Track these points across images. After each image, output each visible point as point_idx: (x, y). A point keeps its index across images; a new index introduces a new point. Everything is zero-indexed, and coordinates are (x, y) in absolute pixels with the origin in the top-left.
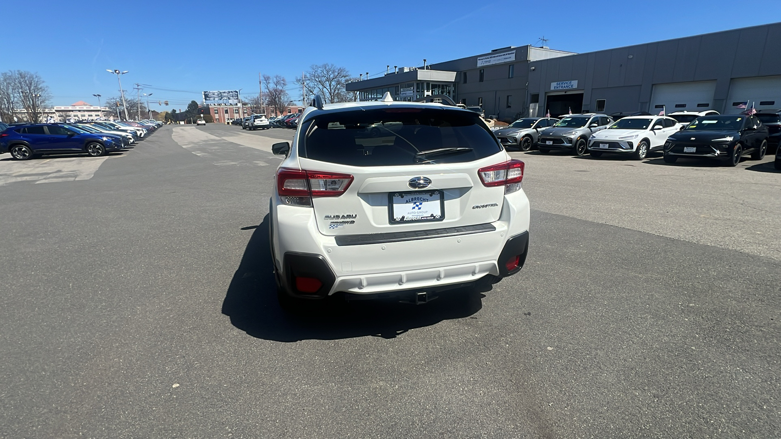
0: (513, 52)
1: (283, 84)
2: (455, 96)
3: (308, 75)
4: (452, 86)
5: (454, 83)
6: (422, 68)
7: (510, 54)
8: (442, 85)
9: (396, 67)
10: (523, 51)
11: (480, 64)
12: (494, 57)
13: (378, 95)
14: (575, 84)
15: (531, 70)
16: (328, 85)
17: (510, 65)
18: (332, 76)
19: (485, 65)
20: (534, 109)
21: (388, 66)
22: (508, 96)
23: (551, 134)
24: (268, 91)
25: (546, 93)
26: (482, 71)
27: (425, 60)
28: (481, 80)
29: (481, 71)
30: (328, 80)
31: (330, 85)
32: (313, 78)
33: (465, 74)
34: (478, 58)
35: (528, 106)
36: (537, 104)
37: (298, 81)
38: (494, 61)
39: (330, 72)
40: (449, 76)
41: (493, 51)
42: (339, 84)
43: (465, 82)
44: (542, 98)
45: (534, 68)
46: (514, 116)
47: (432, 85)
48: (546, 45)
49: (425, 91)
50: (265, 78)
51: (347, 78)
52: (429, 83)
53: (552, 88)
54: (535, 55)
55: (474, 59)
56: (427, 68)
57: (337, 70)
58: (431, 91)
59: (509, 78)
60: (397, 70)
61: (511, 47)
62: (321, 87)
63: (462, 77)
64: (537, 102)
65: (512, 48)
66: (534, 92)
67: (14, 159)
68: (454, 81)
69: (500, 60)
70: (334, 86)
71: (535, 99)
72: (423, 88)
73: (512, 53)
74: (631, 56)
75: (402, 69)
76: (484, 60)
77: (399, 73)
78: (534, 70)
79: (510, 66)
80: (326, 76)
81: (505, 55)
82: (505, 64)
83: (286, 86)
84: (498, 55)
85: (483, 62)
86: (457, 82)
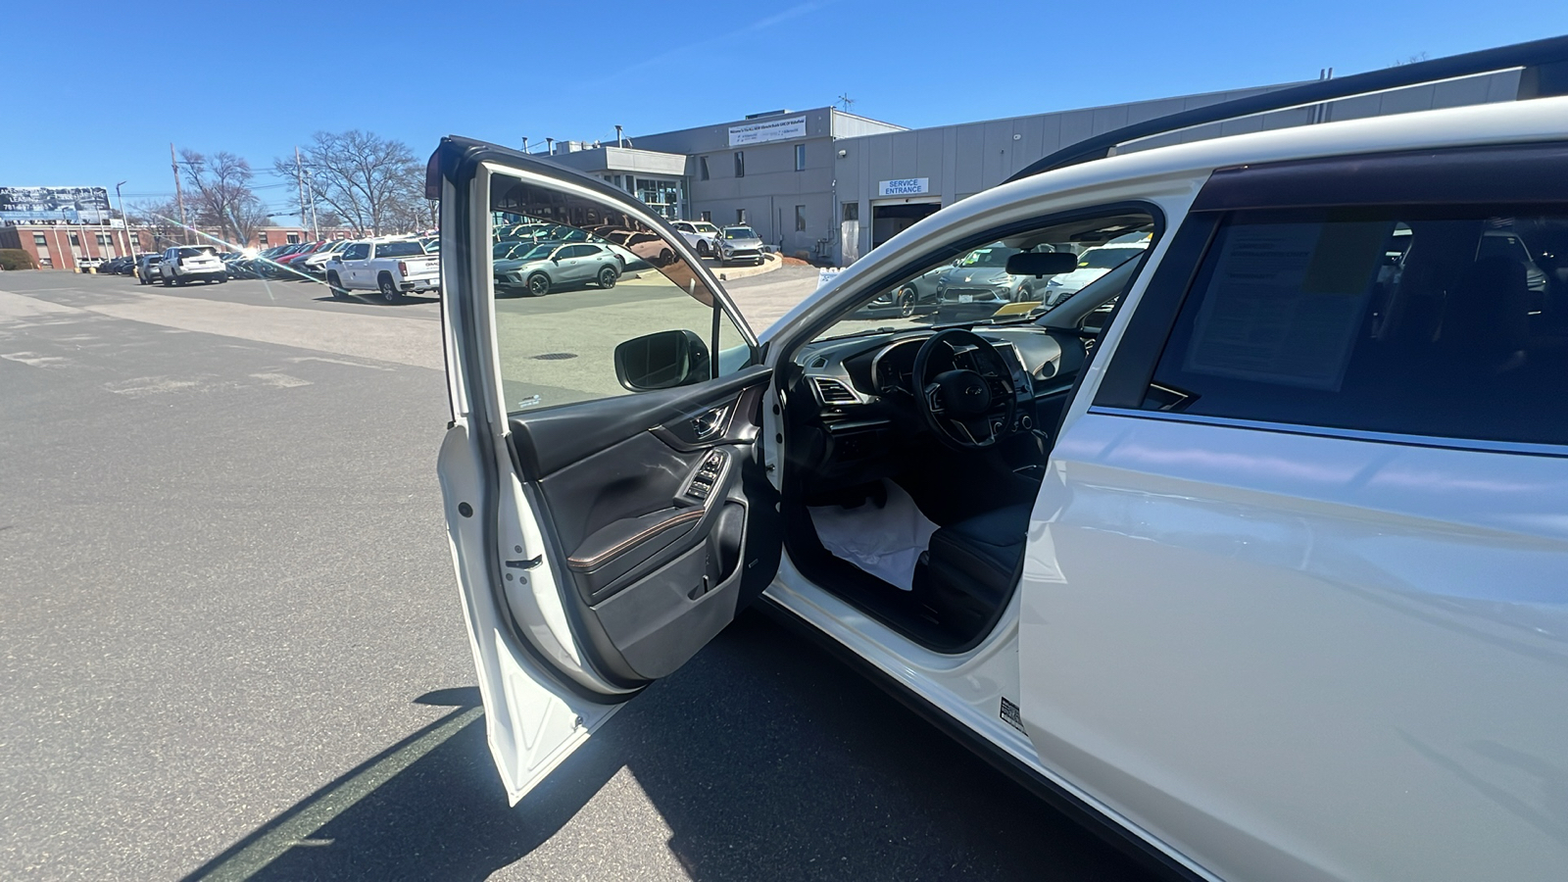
0: (800, 119)
1: (242, 173)
2: (687, 205)
3: (308, 156)
4: (678, 184)
5: (684, 180)
6: (615, 144)
7: (795, 122)
8: (659, 182)
9: (549, 140)
10: (819, 119)
11: (734, 141)
12: (763, 127)
13: (510, 201)
14: (924, 184)
15: (839, 157)
16: (364, 179)
17: (799, 145)
18: (371, 159)
19: (745, 143)
20: (851, 234)
21: (525, 139)
22: (797, 207)
24: (199, 190)
25: (871, 201)
26: (739, 155)
27: (618, 128)
28: (740, 172)
29: (737, 155)
30: (361, 167)
31: (368, 181)
32: (322, 162)
33: (703, 160)
34: (730, 129)
35: (839, 227)
36: (856, 223)
37: (282, 168)
38: (764, 135)
39: (367, 151)
40: (673, 164)
41: (749, 117)
42: (390, 178)
43: (706, 176)
44: (865, 212)
45: (844, 152)
46: (814, 247)
47: (638, 180)
50: (187, 158)
51: (411, 165)
52: (632, 177)
53: (882, 193)
54: (845, 127)
55: (723, 129)
56: (626, 144)
57: (383, 146)
59: (796, 170)
60: (553, 147)
61: (783, 111)
62: (344, 183)
63: (699, 166)
64: (857, 219)
65: (786, 112)
66: (851, 199)
68: (682, 174)
69: (775, 134)
70: (379, 182)
71: (851, 213)
73: (799, 121)
74: (1019, 137)
75: (565, 145)
76: (741, 134)
77: (558, 153)
78: (844, 156)
79: (796, 146)
80: (357, 159)
81: (784, 124)
82: (787, 142)
83: (252, 179)
84: (771, 123)
85: (741, 138)
86: (690, 177)
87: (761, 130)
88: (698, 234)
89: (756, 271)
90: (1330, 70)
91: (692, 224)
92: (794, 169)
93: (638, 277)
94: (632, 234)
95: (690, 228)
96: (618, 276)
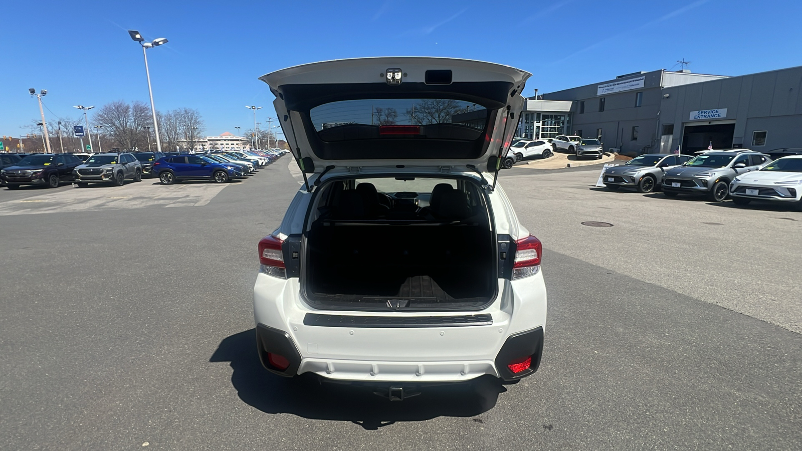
1: (394, 116)
2: (570, 127)
3: (418, 107)
4: (567, 115)
6: (533, 98)
7: (638, 80)
8: (555, 115)
10: (654, 77)
11: (600, 92)
12: (618, 84)
14: (723, 113)
15: (664, 98)
16: (437, 116)
17: (638, 92)
18: (441, 107)
19: (606, 93)
20: (666, 142)
22: (634, 127)
23: (679, 174)
24: (379, 123)
25: (683, 124)
26: (602, 100)
27: (536, 90)
28: (602, 108)
29: (601, 99)
30: (437, 111)
31: (439, 117)
32: (423, 110)
33: (583, 104)
34: (599, 86)
35: (659, 138)
36: (671, 137)
37: (408, 112)
38: (617, 89)
39: (440, 104)
40: (565, 106)
41: (619, 77)
42: (448, 115)
43: (582, 111)
44: (678, 130)
45: (668, 95)
46: (641, 150)
47: (543, 115)
48: (687, 68)
49: (535, 122)
50: (378, 111)
52: (540, 114)
53: (692, 118)
54: (669, 81)
55: (595, 87)
56: (539, 98)
58: (541, 122)
59: (636, 106)
61: (640, 72)
62: (430, 118)
63: (579, 106)
64: (672, 134)
65: (642, 73)
66: (669, 122)
67: (162, 183)
68: (569, 111)
69: (625, 87)
70: (443, 117)
71: (669, 130)
72: (532, 119)
73: (640, 79)
76: (605, 88)
78: (667, 97)
79: (637, 93)
80: (436, 107)
81: (631, 81)
82: (631, 91)
83: (397, 118)
84: (623, 82)
85: (604, 91)
86: (573, 112)
88: (570, 142)
91: (568, 137)
92: (634, 106)
93: (528, 164)
94: (529, 142)
95: (566, 139)
96: (514, 163)
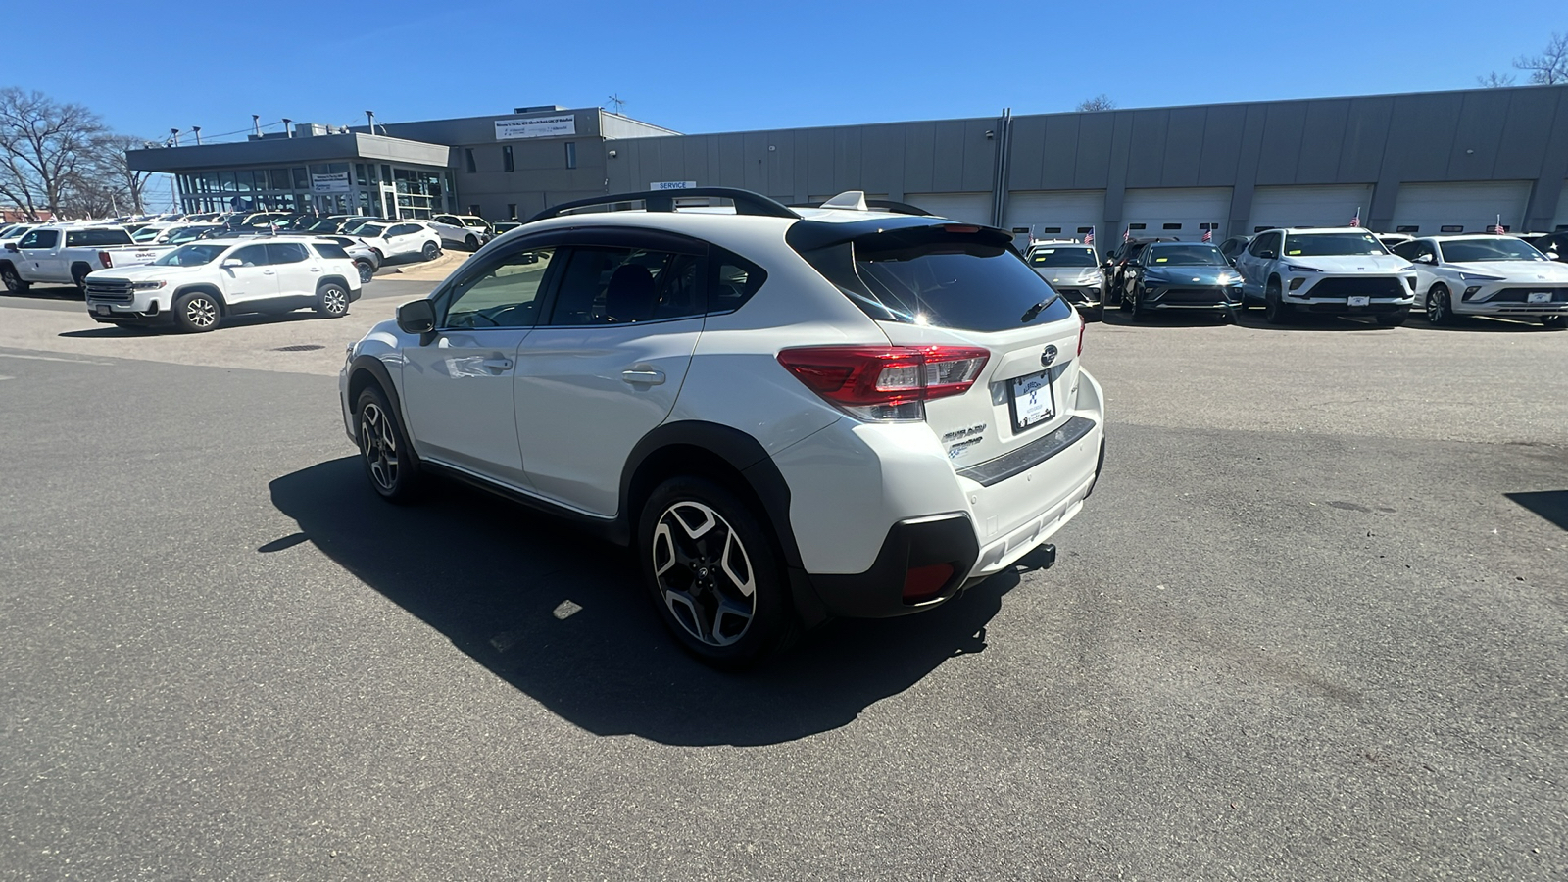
0: (569, 117)
2: (453, 198)
4: (442, 175)
5: (447, 172)
6: (366, 130)
7: (564, 120)
8: (419, 172)
9: (287, 121)
10: (587, 119)
11: (501, 134)
12: (531, 123)
13: (240, 185)
15: (609, 155)
16: (31, 148)
17: (567, 142)
18: (40, 125)
19: (512, 137)
21: (256, 117)
26: (508, 150)
27: (370, 113)
28: (509, 166)
29: (505, 149)
30: (26, 134)
31: (38, 151)
33: (469, 152)
34: (496, 122)
38: (532, 130)
39: (34, 114)
40: (437, 155)
41: (519, 110)
42: (70, 149)
43: (472, 168)
45: (614, 152)
47: (395, 170)
49: (382, 183)
51: (99, 134)
52: (389, 166)
54: (614, 128)
55: (488, 123)
56: (379, 131)
57: (58, 110)
58: (394, 183)
59: (568, 167)
60: (291, 128)
63: (464, 158)
65: (557, 109)
68: (446, 165)
69: (544, 130)
70: (54, 154)
72: (373, 176)
73: (567, 120)
74: (774, 148)
75: (308, 128)
76: (509, 128)
77: (299, 136)
78: (614, 156)
79: (566, 144)
80: (19, 123)
81: (552, 121)
82: (557, 140)
84: (539, 119)
85: (508, 132)
86: (455, 169)
87: (529, 125)
88: (466, 228)
89: (528, 268)
90: (1009, 109)
91: (459, 217)
92: (565, 165)
93: (398, 272)
94: (389, 226)
95: (457, 222)
96: (376, 270)
